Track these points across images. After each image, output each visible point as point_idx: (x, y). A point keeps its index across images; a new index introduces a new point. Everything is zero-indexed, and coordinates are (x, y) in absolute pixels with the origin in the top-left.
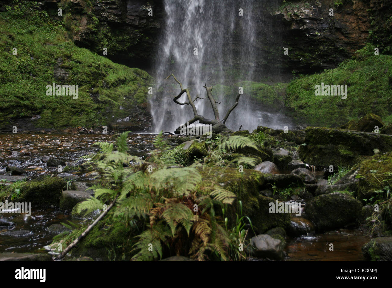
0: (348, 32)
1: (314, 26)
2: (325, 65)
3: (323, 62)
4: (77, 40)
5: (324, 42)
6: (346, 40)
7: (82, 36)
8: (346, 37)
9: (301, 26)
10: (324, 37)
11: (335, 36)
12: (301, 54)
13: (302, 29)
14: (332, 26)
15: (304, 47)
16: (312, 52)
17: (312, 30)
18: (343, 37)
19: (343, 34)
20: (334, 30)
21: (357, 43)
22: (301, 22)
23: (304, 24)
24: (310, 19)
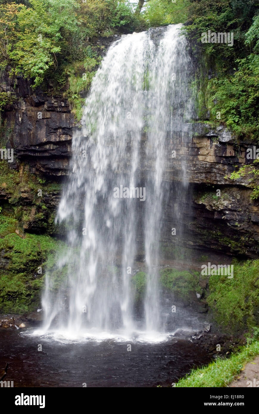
1: (234, 217)
3: (248, 251)
4: (26, 228)
5: (245, 233)
7: (30, 224)
9: (223, 216)
10: (244, 229)
11: (253, 229)
12: (228, 240)
13: (224, 219)
14: (249, 219)
15: (230, 234)
17: (232, 221)
20: (251, 223)
22: (222, 212)
23: (225, 214)
24: (229, 210)
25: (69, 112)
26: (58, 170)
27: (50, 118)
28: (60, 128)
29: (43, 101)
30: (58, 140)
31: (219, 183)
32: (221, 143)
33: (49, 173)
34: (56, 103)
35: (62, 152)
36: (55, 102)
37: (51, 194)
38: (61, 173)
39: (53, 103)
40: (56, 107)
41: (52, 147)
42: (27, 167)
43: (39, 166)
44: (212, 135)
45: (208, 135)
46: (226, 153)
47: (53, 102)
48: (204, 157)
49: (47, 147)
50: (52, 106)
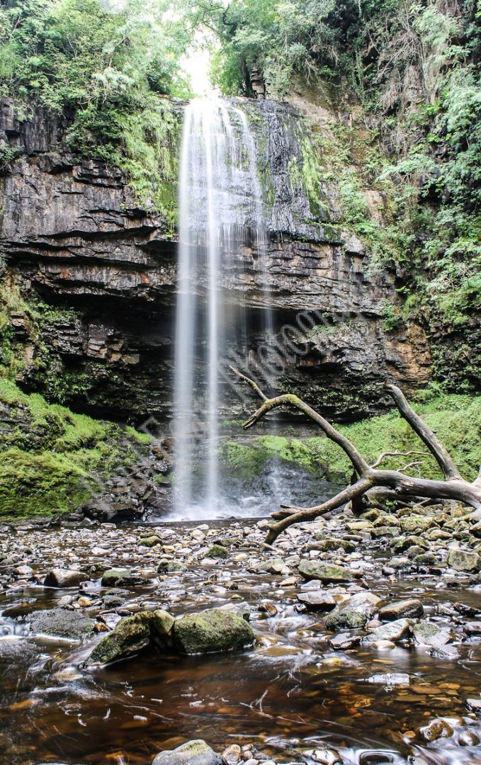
0: (404, 365)
1: (357, 358)
2: (373, 410)
3: (370, 407)
4: (19, 380)
5: (372, 380)
6: (402, 376)
7: (25, 374)
8: (401, 373)
9: (339, 359)
10: (372, 373)
11: (386, 372)
13: (340, 362)
14: (381, 358)
15: (343, 386)
16: (354, 393)
17: (354, 364)
18: (398, 373)
19: (397, 369)
20: (384, 364)
21: (415, 381)
22: (339, 352)
23: (343, 355)
24: (352, 348)
25: (121, 186)
27: (82, 193)
28: (101, 210)
29: (71, 164)
30: (93, 230)
31: (339, 310)
32: (349, 253)
33: (58, 289)
34: (96, 170)
35: (96, 253)
36: (95, 168)
39: (92, 170)
40: (96, 177)
41: (79, 241)
42: (18, 279)
43: (41, 275)
45: (331, 241)
46: (354, 268)
47: (91, 167)
48: (325, 271)
49: (70, 241)
50: (88, 175)
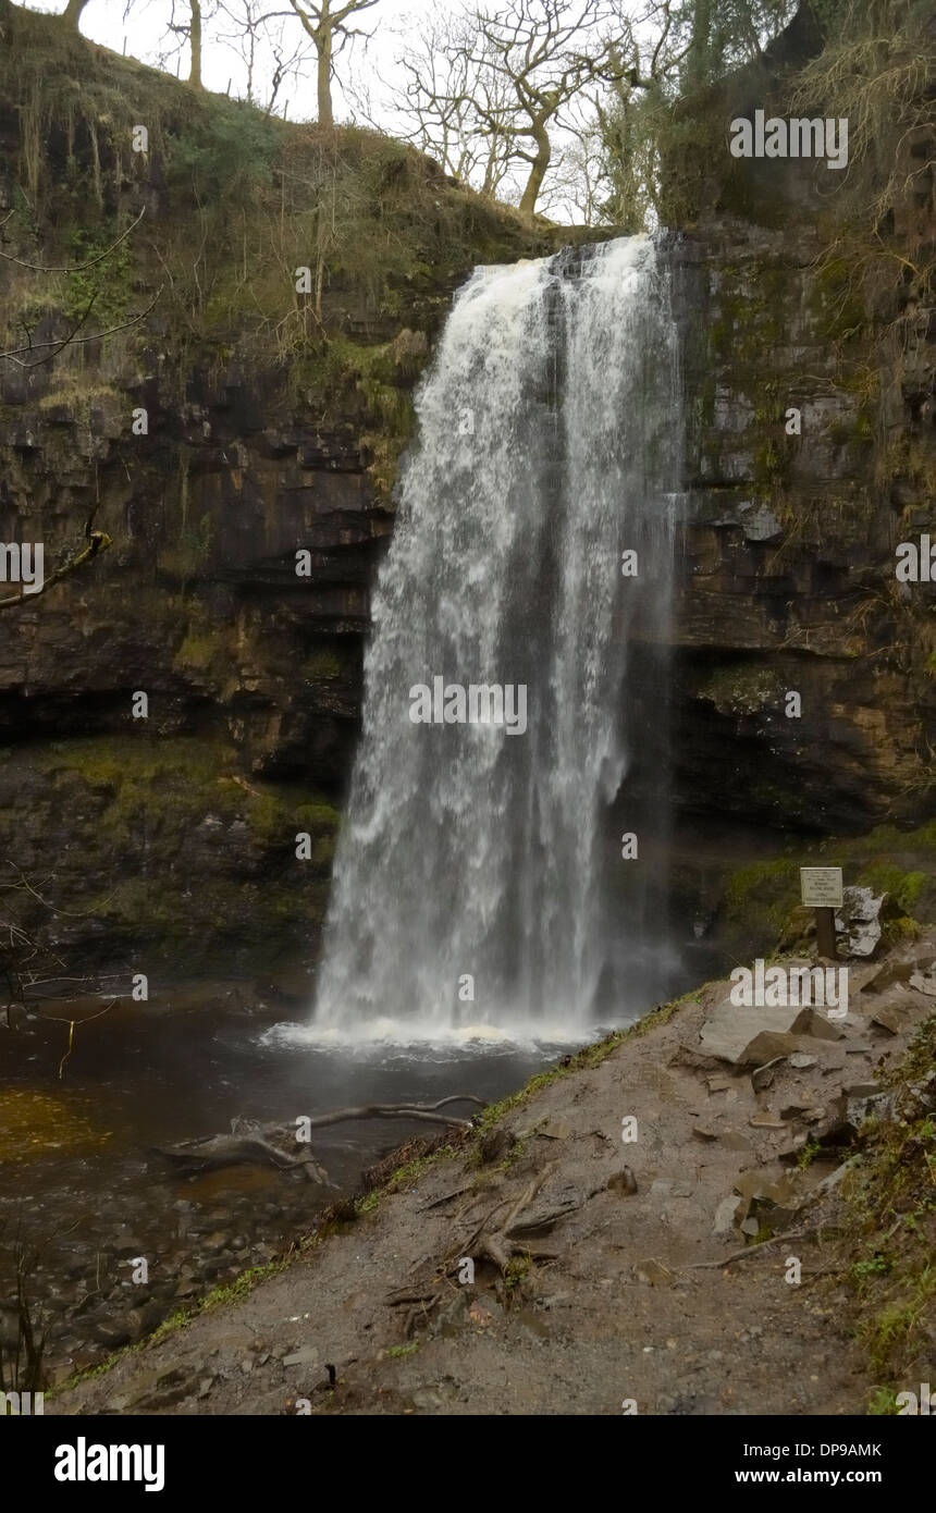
0: (867, 751)
18: (854, 764)
25: (359, 471)
26: (335, 618)
27: (314, 487)
28: (340, 511)
29: (295, 444)
30: (333, 543)
31: (747, 645)
32: (751, 543)
34: (326, 450)
36: (324, 446)
37: (317, 681)
38: (344, 626)
39: (320, 450)
40: (329, 460)
42: (256, 616)
43: (285, 609)
44: (726, 522)
45: (718, 523)
46: (763, 570)
47: (319, 446)
50: (316, 458)
